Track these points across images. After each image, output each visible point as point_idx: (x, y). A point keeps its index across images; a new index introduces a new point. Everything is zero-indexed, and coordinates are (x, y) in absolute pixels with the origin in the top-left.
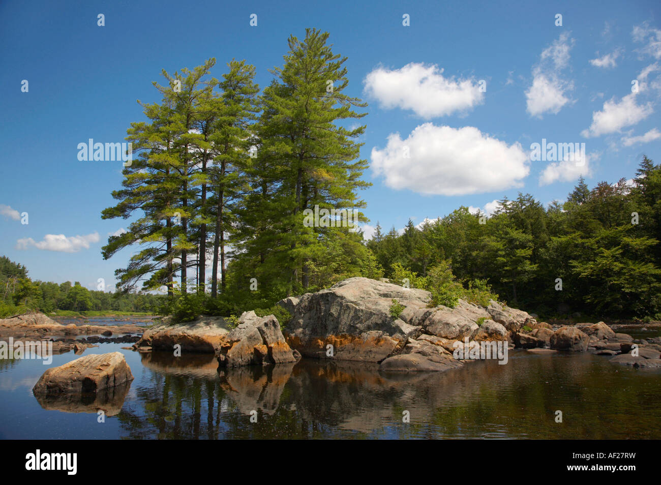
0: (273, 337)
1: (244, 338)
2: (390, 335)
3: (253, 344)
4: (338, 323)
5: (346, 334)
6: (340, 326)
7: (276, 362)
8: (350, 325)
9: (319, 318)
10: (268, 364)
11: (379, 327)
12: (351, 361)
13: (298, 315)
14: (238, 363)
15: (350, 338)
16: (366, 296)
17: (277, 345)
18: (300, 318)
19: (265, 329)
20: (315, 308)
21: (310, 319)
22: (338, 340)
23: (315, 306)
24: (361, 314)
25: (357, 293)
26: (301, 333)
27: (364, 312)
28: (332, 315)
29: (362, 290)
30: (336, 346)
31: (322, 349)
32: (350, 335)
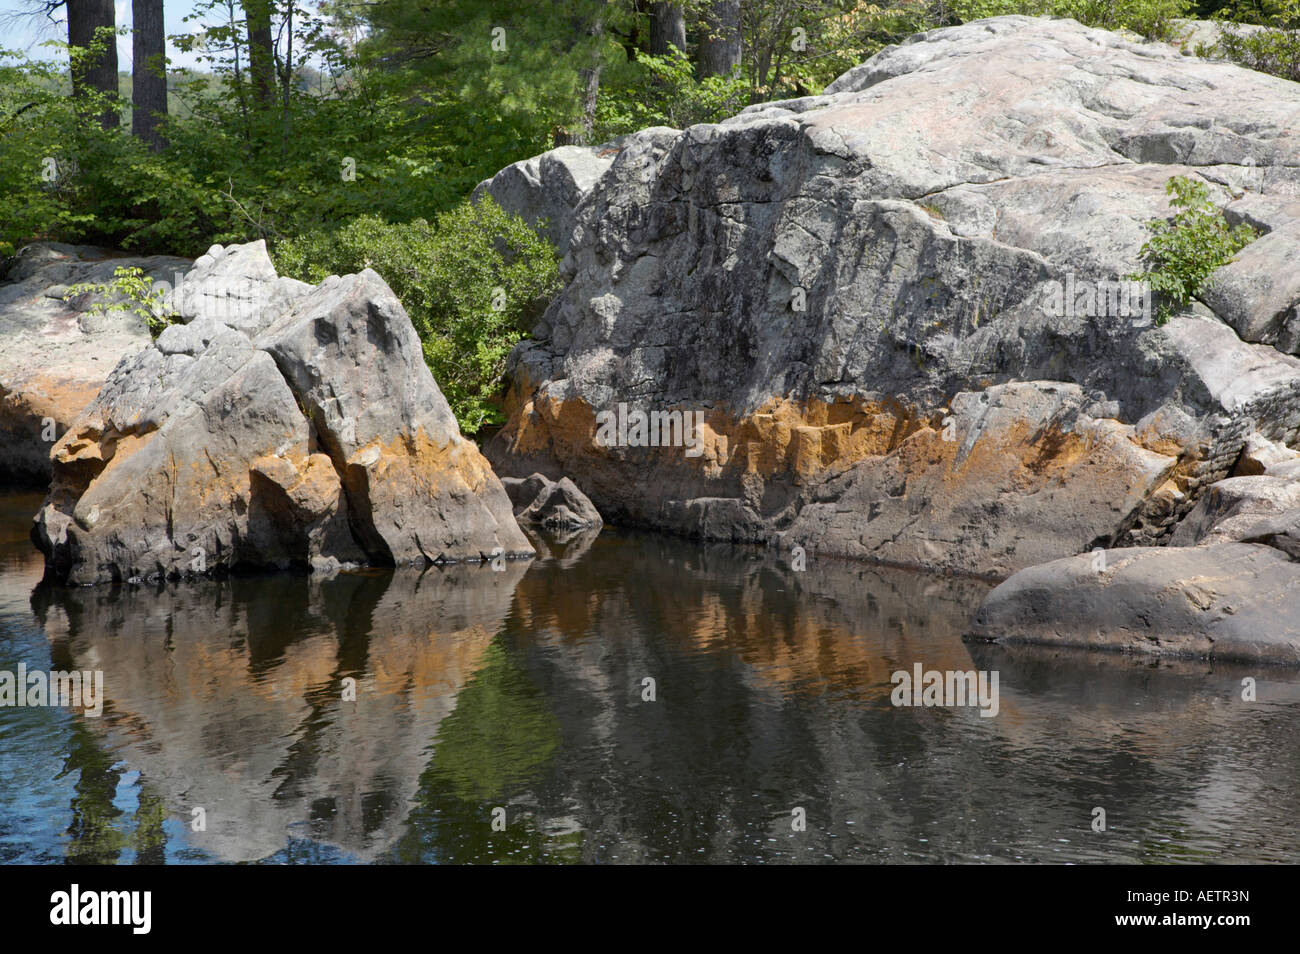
0: (377, 407)
1: (180, 413)
2: (1129, 416)
3: (246, 452)
4: (817, 322)
5: (859, 397)
6: (829, 344)
7: (399, 557)
8: (888, 339)
9: (708, 286)
10: (349, 566)
11: (1069, 360)
12: (877, 562)
13: (594, 268)
14: (147, 559)
15: (885, 420)
16: (1012, 151)
17: (405, 457)
18: (598, 288)
19: (316, 357)
20: (693, 228)
21: (658, 294)
22: (814, 431)
23: (693, 209)
24: (962, 272)
25: (963, 131)
26: (599, 381)
27: (981, 261)
28: (782, 272)
29: (994, 109)
30: (799, 468)
31: (715, 482)
32: (889, 403)
